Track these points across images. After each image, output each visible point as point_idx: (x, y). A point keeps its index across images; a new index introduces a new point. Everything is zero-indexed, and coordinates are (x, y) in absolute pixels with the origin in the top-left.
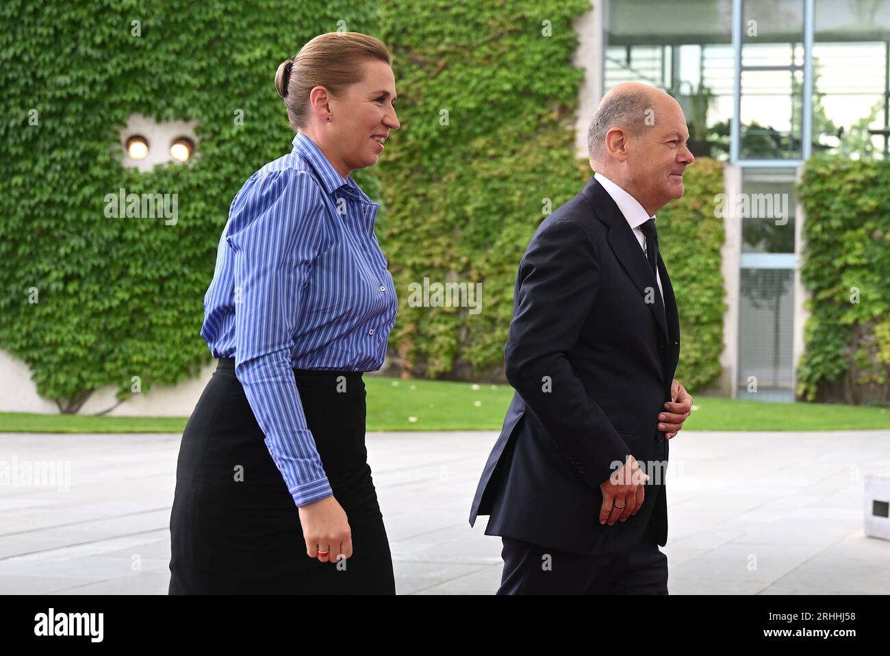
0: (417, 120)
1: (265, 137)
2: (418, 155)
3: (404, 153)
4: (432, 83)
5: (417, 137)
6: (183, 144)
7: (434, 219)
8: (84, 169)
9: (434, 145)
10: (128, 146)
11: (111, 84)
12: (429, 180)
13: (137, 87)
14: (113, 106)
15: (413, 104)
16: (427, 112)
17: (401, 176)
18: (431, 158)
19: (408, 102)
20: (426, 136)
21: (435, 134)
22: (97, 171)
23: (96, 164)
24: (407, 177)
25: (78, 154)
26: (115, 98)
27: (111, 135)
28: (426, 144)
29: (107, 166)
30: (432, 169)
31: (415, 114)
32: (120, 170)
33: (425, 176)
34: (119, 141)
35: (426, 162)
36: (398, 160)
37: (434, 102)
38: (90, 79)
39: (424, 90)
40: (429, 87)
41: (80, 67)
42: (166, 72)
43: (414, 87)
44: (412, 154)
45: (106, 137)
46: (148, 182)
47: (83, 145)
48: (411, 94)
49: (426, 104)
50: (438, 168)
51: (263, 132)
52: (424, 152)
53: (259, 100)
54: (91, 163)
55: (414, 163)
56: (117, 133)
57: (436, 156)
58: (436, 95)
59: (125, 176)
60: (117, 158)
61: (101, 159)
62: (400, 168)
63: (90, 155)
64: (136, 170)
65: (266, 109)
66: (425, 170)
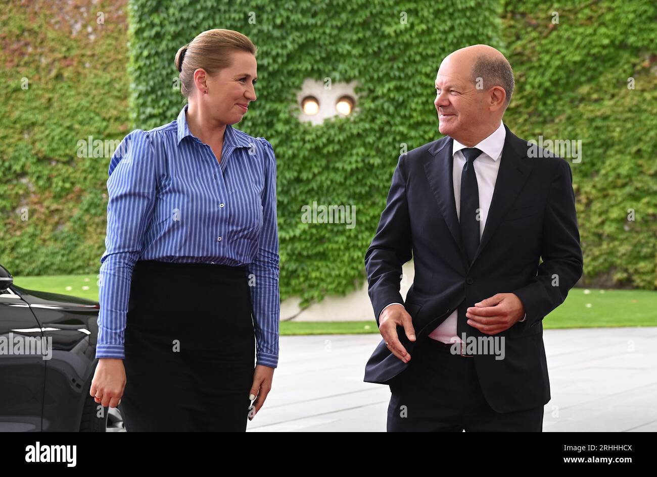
0: (533, 73)
1: (410, 93)
2: (534, 101)
3: (523, 101)
4: (544, 42)
5: (533, 87)
6: (346, 101)
8: (270, 125)
9: (548, 93)
10: (303, 105)
11: (290, 57)
12: (545, 122)
13: (308, 58)
14: (291, 74)
15: (529, 60)
16: (540, 66)
17: (521, 120)
18: (545, 104)
19: (525, 58)
20: (540, 85)
21: (548, 84)
22: (280, 127)
23: (279, 120)
24: (526, 120)
25: (264, 113)
26: (292, 67)
27: (290, 97)
28: (540, 92)
29: (287, 122)
30: (546, 113)
31: (531, 68)
32: (298, 124)
33: (541, 119)
34: (296, 102)
35: (541, 108)
36: (518, 106)
37: (547, 58)
38: (274, 53)
39: (538, 48)
40: (541, 45)
41: (265, 43)
42: (331, 44)
43: (529, 46)
44: (529, 102)
45: (286, 98)
46: (319, 133)
47: (268, 106)
48: (527, 52)
49: (540, 60)
50: (551, 112)
51: (408, 89)
52: (539, 99)
53: (405, 63)
54: (275, 120)
55: (531, 109)
56: (294, 95)
57: (549, 102)
58: (547, 52)
59: (302, 129)
60: (295, 114)
61: (282, 116)
62: (520, 113)
63: (274, 113)
64: (310, 124)
65: (410, 70)
66: (540, 114)
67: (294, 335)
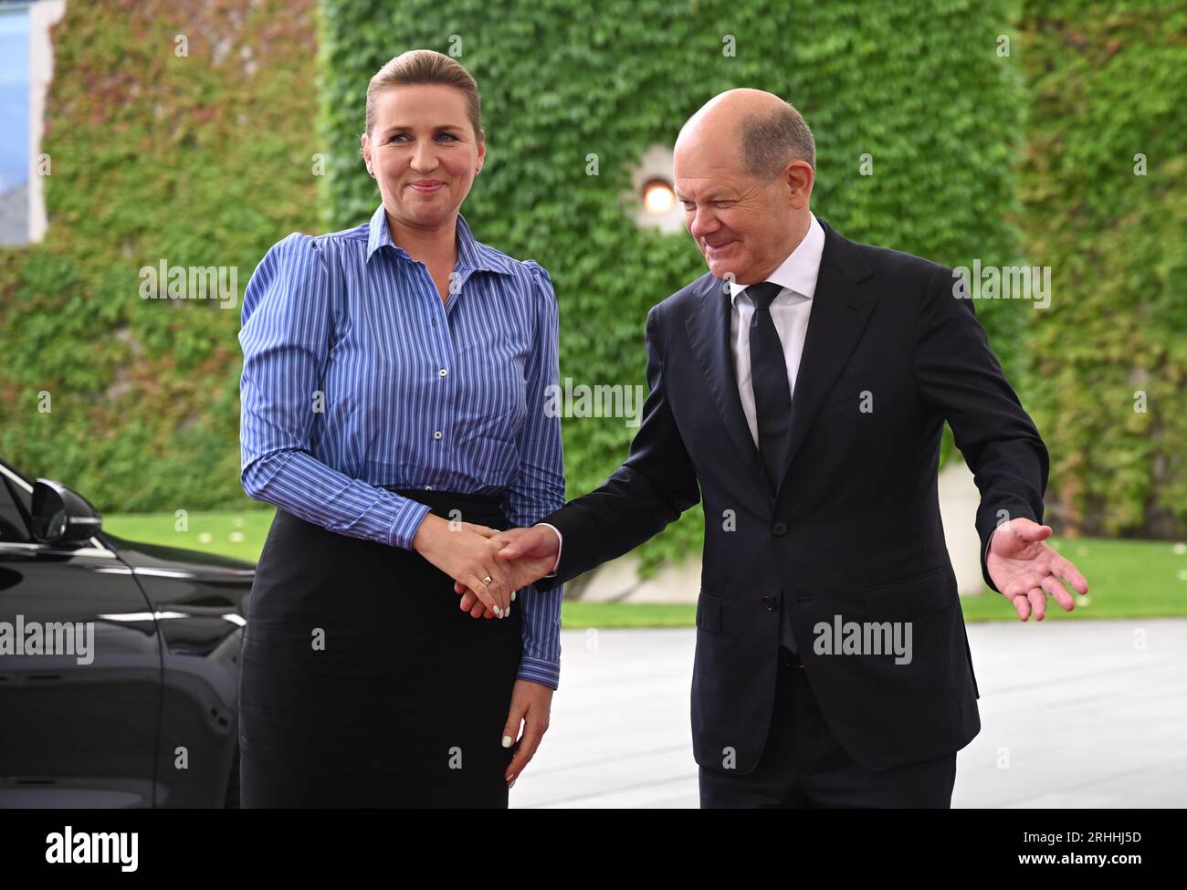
0: (1078, 135)
1: (845, 173)
2: (1080, 188)
3: (1059, 189)
4: (1099, 75)
5: (1077, 159)
7: (1108, 286)
8: (582, 231)
9: (1105, 172)
10: (644, 193)
11: (622, 106)
12: (1100, 227)
13: (655, 106)
14: (624, 136)
15: (1071, 110)
16: (1092, 123)
17: (1055, 223)
18: (1100, 193)
19: (1061, 107)
20: (1092, 158)
21: (1106, 157)
22: (602, 236)
23: (599, 223)
24: (1064, 226)
25: (572, 209)
26: (625, 123)
27: (620, 178)
28: (1091, 172)
29: (614, 226)
30: (1103, 211)
31: (1075, 126)
32: (634, 231)
33: (1093, 222)
34: (629, 186)
35: (1093, 200)
36: (1049, 198)
37: (1102, 106)
38: (591, 96)
39: (1088, 89)
40: (1094, 83)
41: (574, 77)
42: (698, 81)
43: (1071, 85)
44: (1071, 187)
45: (613, 182)
46: (676, 248)
47: (580, 196)
48: (1068, 95)
49: (1091, 110)
50: (1112, 210)
51: (842, 165)
52: (1088, 183)
53: (835, 114)
54: (592, 222)
55: (1074, 203)
56: (627, 174)
57: (1109, 188)
58: (1105, 94)
59: (641, 240)
60: (629, 212)
61: (607, 215)
62: (1054, 212)
63: (590, 209)
64: (657, 230)
65: (846, 130)
66: (1091, 212)
67: (626, 627)
